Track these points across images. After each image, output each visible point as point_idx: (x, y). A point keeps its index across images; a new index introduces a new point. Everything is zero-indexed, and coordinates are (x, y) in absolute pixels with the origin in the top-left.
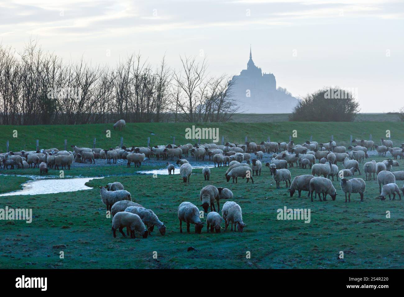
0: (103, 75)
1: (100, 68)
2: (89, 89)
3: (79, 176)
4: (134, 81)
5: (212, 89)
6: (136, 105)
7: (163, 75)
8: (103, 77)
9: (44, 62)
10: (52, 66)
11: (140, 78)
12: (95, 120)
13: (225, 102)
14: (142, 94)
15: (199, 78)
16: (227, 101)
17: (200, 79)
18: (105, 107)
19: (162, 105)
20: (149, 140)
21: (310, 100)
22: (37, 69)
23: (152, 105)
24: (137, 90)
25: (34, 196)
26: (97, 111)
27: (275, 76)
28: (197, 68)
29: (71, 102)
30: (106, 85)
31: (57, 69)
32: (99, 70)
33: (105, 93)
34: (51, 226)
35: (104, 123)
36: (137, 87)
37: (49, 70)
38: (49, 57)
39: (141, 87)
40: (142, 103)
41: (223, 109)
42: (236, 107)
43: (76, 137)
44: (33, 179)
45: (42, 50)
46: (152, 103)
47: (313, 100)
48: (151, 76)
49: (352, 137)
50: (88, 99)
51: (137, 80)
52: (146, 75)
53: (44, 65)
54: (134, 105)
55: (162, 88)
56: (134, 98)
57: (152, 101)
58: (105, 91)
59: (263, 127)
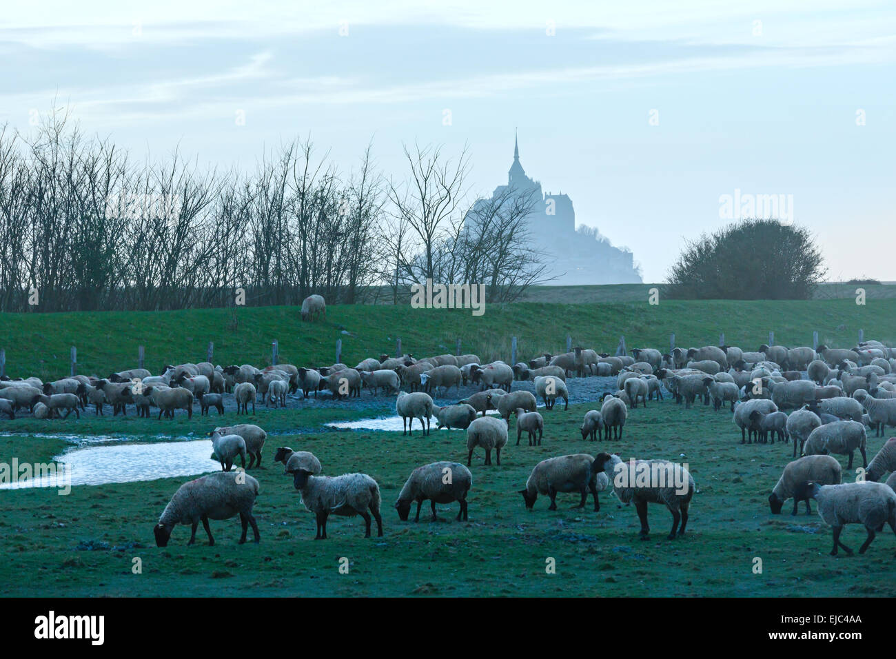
0: (223, 191)
1: (218, 175)
2: (191, 224)
3: (187, 436)
4: (297, 206)
5: (479, 224)
6: (300, 263)
7: (365, 192)
8: (224, 196)
9: (85, 161)
10: (104, 169)
11: (310, 197)
12: (204, 299)
13: (511, 255)
14: (314, 236)
15: (448, 197)
16: (515, 253)
17: (452, 200)
18: (229, 268)
19: (363, 262)
20: (340, 348)
21: (708, 248)
22: (70, 177)
23: (340, 263)
24: (302, 228)
25: (100, 487)
26: (208, 277)
27: (571, 199)
28: (444, 174)
29: (147, 256)
30: (232, 216)
31: (115, 176)
32: (215, 179)
33: (227, 235)
34: (181, 571)
35: (224, 306)
36: (304, 219)
37: (98, 179)
38: (98, 150)
39: (314, 220)
40: (315, 259)
41: (506, 272)
42: (535, 266)
43: (163, 341)
44: (76, 445)
45: (81, 132)
46: (338, 257)
47: (717, 249)
48: (336, 194)
49: (816, 335)
50: (188, 249)
51: (304, 202)
52: (326, 191)
53: (85, 168)
54: (296, 264)
55: (364, 223)
56: (295, 245)
57: (338, 254)
58: (229, 230)
59: (604, 314)
